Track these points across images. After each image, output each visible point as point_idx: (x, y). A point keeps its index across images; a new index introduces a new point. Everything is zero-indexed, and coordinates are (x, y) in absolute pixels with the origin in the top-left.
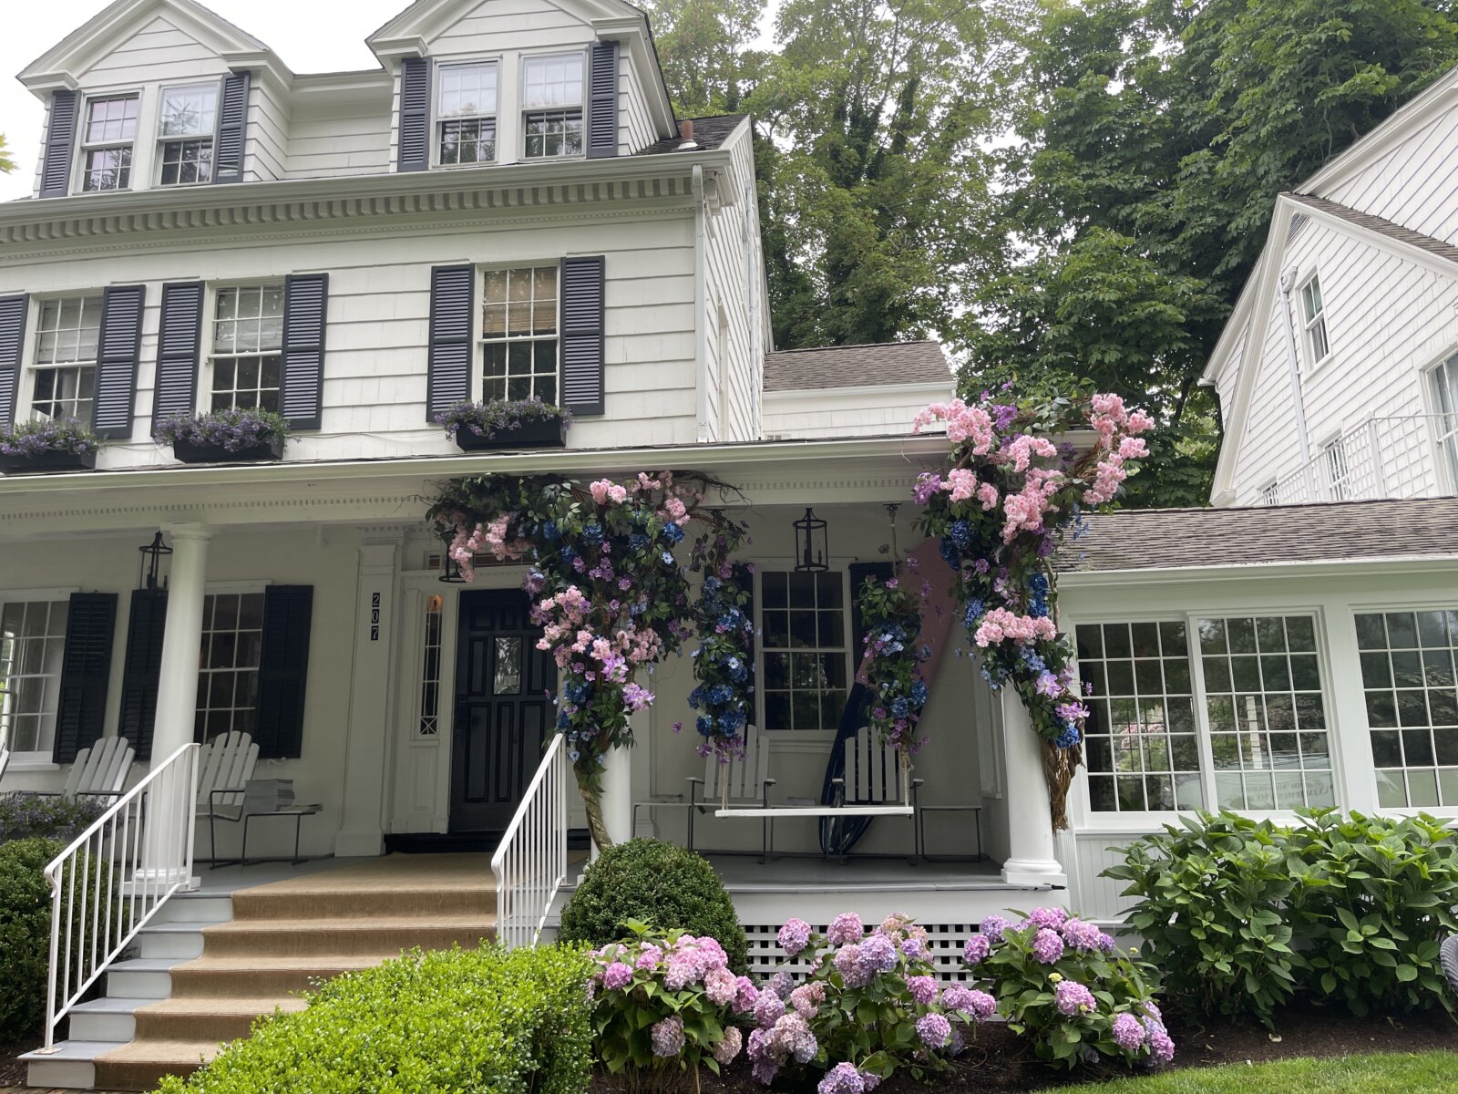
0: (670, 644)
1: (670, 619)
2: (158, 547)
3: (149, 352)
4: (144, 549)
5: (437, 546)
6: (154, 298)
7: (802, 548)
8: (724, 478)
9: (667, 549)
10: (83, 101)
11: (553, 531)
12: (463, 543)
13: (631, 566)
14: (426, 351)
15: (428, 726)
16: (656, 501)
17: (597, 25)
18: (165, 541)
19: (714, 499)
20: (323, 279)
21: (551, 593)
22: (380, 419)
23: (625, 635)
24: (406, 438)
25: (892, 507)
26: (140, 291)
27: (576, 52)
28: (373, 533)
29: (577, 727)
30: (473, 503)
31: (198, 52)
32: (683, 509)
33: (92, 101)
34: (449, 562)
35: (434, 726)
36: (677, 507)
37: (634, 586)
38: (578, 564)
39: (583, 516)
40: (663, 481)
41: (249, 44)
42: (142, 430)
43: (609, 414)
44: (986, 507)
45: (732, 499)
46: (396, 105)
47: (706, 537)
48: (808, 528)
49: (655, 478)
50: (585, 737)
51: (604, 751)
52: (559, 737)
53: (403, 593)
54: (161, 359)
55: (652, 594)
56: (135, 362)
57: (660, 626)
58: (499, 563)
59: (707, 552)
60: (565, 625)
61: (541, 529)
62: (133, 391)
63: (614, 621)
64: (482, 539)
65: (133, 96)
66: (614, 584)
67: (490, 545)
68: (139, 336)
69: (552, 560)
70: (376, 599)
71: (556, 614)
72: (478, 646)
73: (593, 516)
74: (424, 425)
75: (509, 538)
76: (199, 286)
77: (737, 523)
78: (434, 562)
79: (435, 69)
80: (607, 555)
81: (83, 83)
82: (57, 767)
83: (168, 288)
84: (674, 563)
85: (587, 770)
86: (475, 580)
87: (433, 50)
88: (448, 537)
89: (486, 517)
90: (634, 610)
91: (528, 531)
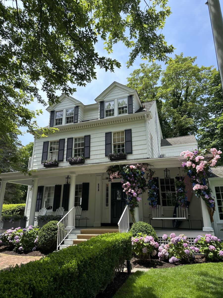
0: (144, 191)
1: (143, 187)
2: (68, 178)
3: (66, 149)
4: (66, 178)
5: (108, 176)
6: (66, 141)
7: (166, 175)
8: (150, 164)
9: (142, 176)
10: (55, 112)
11: (125, 173)
12: (112, 175)
13: (137, 178)
14: (105, 146)
15: (107, 205)
16: (140, 168)
17: (129, 93)
18: (69, 177)
19: (149, 167)
20: (90, 136)
21: (125, 183)
22: (98, 157)
23: (136, 189)
24: (102, 159)
25: (179, 168)
26: (64, 139)
27: (126, 98)
28: (98, 175)
29: (130, 204)
30: (113, 169)
31: (71, 104)
32: (144, 169)
33: (56, 112)
34: (110, 178)
35: (108, 205)
36: (143, 169)
37: (137, 182)
38: (129, 178)
39: (129, 171)
40: (141, 165)
41: (78, 102)
42: (65, 160)
43: (133, 154)
44: (193, 167)
45: (152, 167)
46: (99, 109)
47: (148, 173)
48: (167, 171)
49: (139, 165)
50: (131, 205)
51: (134, 208)
52: (127, 205)
53: (103, 183)
54: (67, 149)
55: (140, 183)
56: (64, 150)
57: (142, 188)
58: (117, 178)
59: (149, 176)
60: (127, 188)
61: (123, 173)
62: (64, 154)
63: (134, 187)
64: (114, 175)
65: (62, 111)
66: (134, 181)
67: (115, 176)
68: (64, 146)
69: (125, 178)
70: (99, 184)
71: (126, 186)
72: (114, 192)
73: (130, 171)
74: (105, 157)
75: (118, 175)
76: (72, 138)
77: (153, 171)
78: (107, 178)
79: (105, 102)
80: (133, 177)
81: (55, 109)
82: (53, 212)
83: (68, 139)
84: (143, 178)
85: (132, 211)
86: (113, 181)
87: (104, 100)
88: (109, 175)
89: (115, 171)
90: (138, 185)
91: (121, 173)
